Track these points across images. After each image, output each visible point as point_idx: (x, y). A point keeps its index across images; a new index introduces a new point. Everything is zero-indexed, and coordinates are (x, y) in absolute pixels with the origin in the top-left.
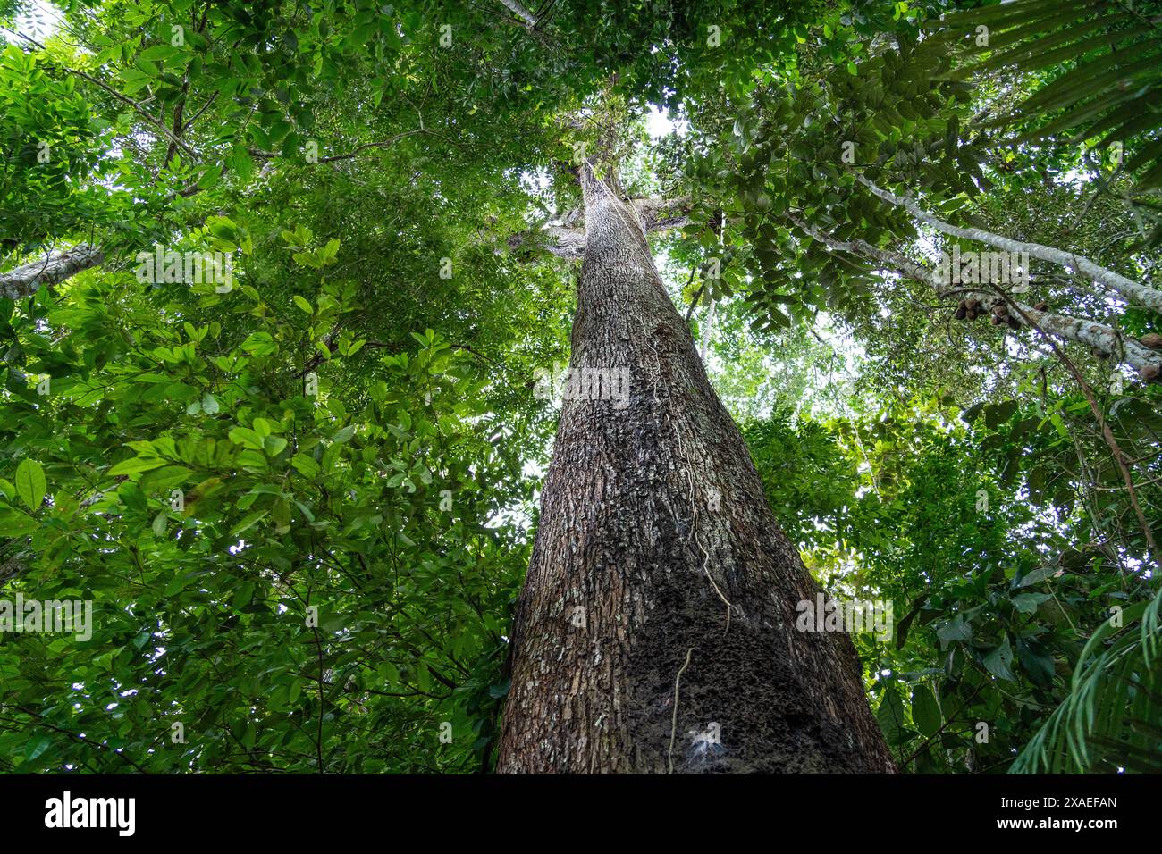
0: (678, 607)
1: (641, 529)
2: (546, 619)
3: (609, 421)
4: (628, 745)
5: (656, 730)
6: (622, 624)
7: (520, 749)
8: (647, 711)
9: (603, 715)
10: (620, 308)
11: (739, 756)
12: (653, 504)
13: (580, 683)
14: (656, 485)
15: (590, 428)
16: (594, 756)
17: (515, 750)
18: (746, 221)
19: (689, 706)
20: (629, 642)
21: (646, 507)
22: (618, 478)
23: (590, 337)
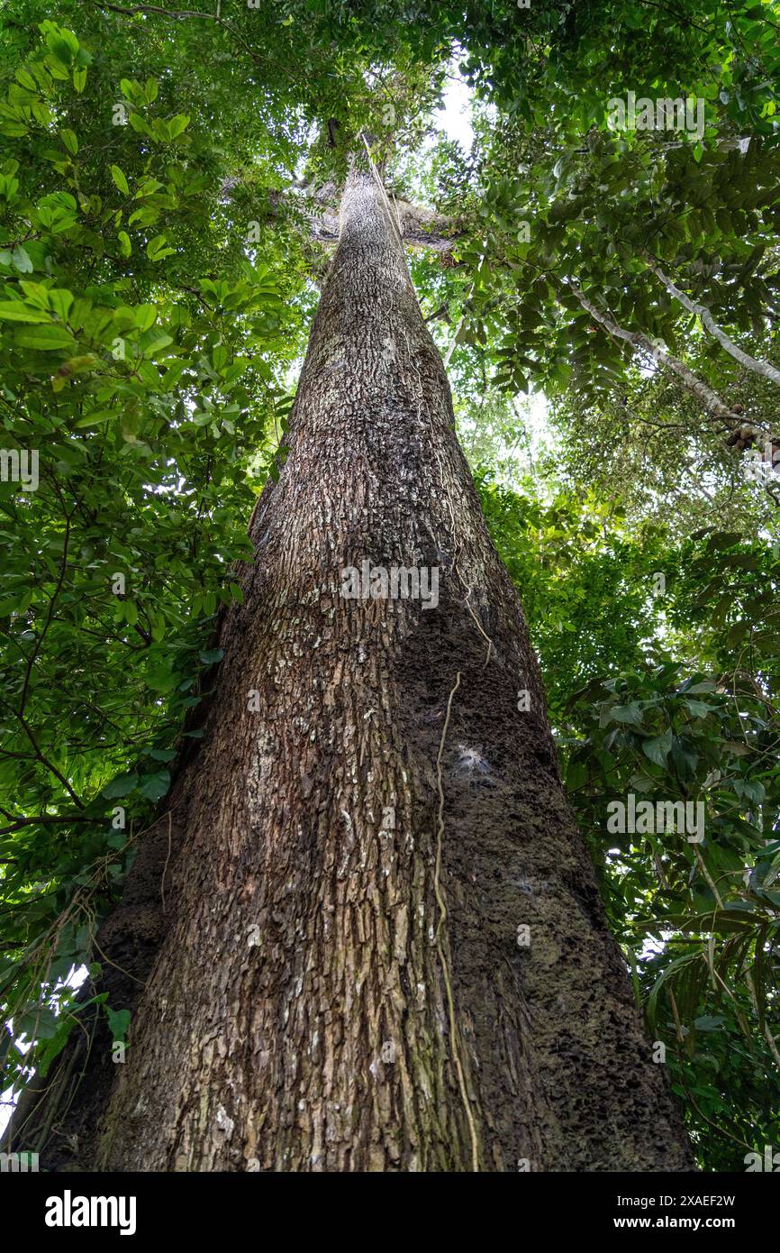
0: (442, 631)
1: (403, 547)
2: (294, 606)
3: (372, 428)
4: (399, 743)
5: (425, 736)
6: (387, 631)
7: (272, 721)
8: (417, 717)
9: (372, 711)
10: (383, 313)
11: (502, 777)
12: (417, 526)
13: (343, 675)
14: (418, 508)
15: (350, 429)
16: (364, 745)
17: (266, 720)
18: (524, 270)
19: (457, 722)
20: (394, 650)
21: (409, 526)
22: (380, 488)
23: (348, 333)
